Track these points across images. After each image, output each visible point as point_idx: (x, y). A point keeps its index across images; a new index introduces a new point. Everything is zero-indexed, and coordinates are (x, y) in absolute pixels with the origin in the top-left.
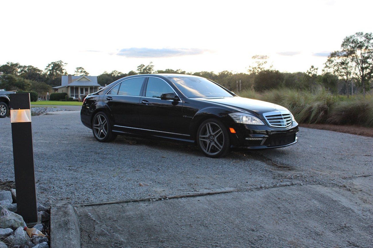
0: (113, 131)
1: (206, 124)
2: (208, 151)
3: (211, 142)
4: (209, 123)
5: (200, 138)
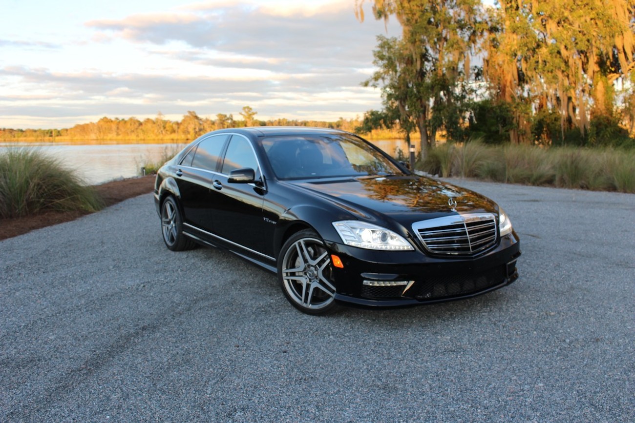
0: (184, 232)
1: (296, 243)
2: (306, 301)
3: (310, 281)
4: (302, 241)
5: (284, 275)
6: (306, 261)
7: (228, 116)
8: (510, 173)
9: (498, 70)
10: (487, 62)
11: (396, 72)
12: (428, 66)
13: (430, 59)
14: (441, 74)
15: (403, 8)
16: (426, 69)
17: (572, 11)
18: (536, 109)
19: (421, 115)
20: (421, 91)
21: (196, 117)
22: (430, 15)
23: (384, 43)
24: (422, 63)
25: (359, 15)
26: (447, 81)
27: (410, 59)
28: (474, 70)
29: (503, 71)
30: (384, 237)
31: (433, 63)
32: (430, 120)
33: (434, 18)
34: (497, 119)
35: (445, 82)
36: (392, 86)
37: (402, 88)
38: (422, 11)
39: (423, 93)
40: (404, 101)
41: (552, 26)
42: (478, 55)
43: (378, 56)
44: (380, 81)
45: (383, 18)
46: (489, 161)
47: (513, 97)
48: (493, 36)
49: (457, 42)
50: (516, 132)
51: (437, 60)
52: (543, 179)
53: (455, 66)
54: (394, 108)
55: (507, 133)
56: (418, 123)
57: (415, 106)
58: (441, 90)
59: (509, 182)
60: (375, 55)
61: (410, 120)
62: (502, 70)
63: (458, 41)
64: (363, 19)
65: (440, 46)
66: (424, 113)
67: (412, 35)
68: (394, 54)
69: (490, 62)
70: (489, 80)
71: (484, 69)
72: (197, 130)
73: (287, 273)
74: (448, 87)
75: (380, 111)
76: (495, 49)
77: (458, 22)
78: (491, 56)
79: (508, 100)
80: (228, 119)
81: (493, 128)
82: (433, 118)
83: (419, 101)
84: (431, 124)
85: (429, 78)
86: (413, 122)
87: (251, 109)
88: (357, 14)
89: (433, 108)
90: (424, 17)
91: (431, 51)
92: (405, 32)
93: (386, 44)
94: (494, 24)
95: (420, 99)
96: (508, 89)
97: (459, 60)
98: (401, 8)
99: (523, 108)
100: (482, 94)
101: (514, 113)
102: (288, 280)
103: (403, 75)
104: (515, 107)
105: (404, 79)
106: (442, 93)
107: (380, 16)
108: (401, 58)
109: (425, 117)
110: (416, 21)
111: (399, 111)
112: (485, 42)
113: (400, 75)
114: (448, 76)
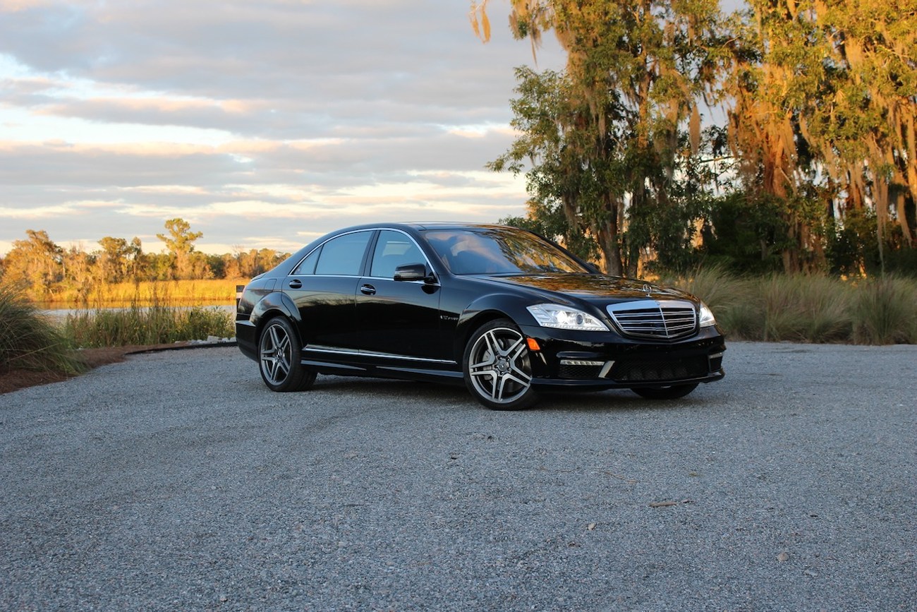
0: (303, 362)
1: (485, 335)
2: (497, 396)
3: (501, 374)
4: (491, 332)
5: (471, 370)
6: (496, 353)
7: (129, 244)
8: (771, 323)
9: (758, 134)
10: (735, 117)
11: (557, 141)
12: (620, 127)
13: (624, 114)
14: (645, 143)
15: (568, 16)
16: (615, 135)
17: (890, 21)
18: (840, 210)
19: (609, 225)
20: (607, 177)
21: (50, 247)
22: (621, 31)
23: (531, 82)
24: (608, 123)
25: (481, 27)
26: (657, 158)
27: (584, 114)
28: (712, 134)
29: (767, 137)
30: (579, 320)
31: (629, 121)
32: (624, 235)
33: (628, 35)
34: (757, 230)
35: (653, 160)
36: (549, 169)
37: (570, 174)
38: (605, 24)
39: (611, 182)
40: (574, 197)
41: (854, 50)
42: (719, 105)
43: (521, 111)
44: (526, 159)
45: (528, 38)
46: (736, 305)
47: (787, 188)
48: (745, 67)
49: (675, 83)
50: (795, 255)
51: (635, 115)
52: (832, 331)
53: (672, 130)
54: (553, 211)
55: (776, 257)
56: (601, 241)
57: (595, 207)
58: (646, 176)
59: (771, 338)
60: (515, 107)
61: (586, 236)
62: (765, 136)
63: (676, 80)
64: (488, 35)
65: (641, 89)
66: (614, 222)
67: (588, 70)
68: (551, 105)
69: (742, 119)
70: (741, 153)
71: (731, 132)
72: (50, 277)
73: (474, 369)
74: (660, 169)
75: (526, 217)
76: (750, 94)
77: (677, 40)
78: (744, 107)
79: (780, 192)
80: (128, 251)
81: (749, 249)
82: (631, 229)
83: (603, 197)
84: (628, 242)
85: (620, 150)
86: (591, 239)
87: (186, 225)
88: (476, 25)
89: (631, 210)
90: (610, 36)
91: (623, 99)
92: (572, 62)
93: (533, 86)
94: (747, 45)
95: (605, 193)
96: (778, 171)
97: (679, 116)
98: (564, 18)
99: (807, 209)
100: (728, 182)
101: (789, 216)
102: (476, 376)
103: (569, 147)
104: (789, 207)
105: (573, 155)
106: (647, 182)
107: (524, 33)
108: (566, 113)
109: (615, 228)
110: (595, 41)
111: (563, 217)
112: (730, 80)
113: (565, 147)
114: (658, 148)
